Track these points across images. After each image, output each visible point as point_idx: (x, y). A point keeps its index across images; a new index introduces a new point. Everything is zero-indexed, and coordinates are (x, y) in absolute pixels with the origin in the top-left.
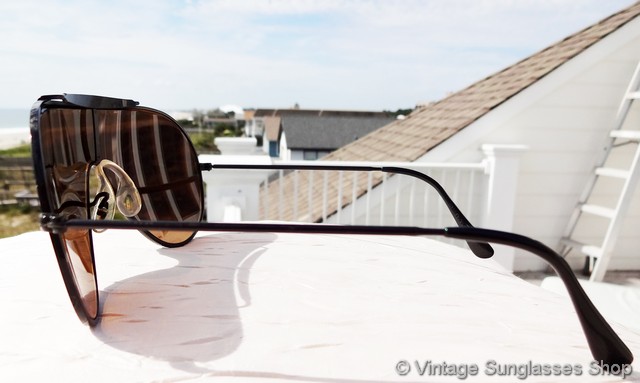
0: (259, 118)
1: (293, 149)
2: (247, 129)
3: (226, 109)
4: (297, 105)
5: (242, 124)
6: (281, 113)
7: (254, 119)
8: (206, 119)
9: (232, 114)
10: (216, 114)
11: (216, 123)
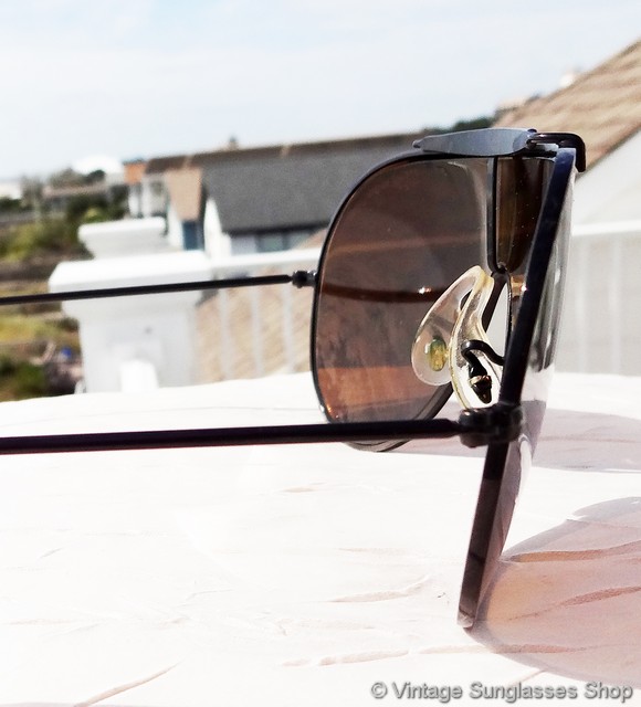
0: (156, 177)
1: (235, 232)
2: (133, 203)
3: (85, 167)
4: (233, 141)
5: (121, 193)
6: (200, 160)
7: (146, 180)
8: (48, 191)
9: (98, 175)
10: (66, 178)
11: (69, 198)
